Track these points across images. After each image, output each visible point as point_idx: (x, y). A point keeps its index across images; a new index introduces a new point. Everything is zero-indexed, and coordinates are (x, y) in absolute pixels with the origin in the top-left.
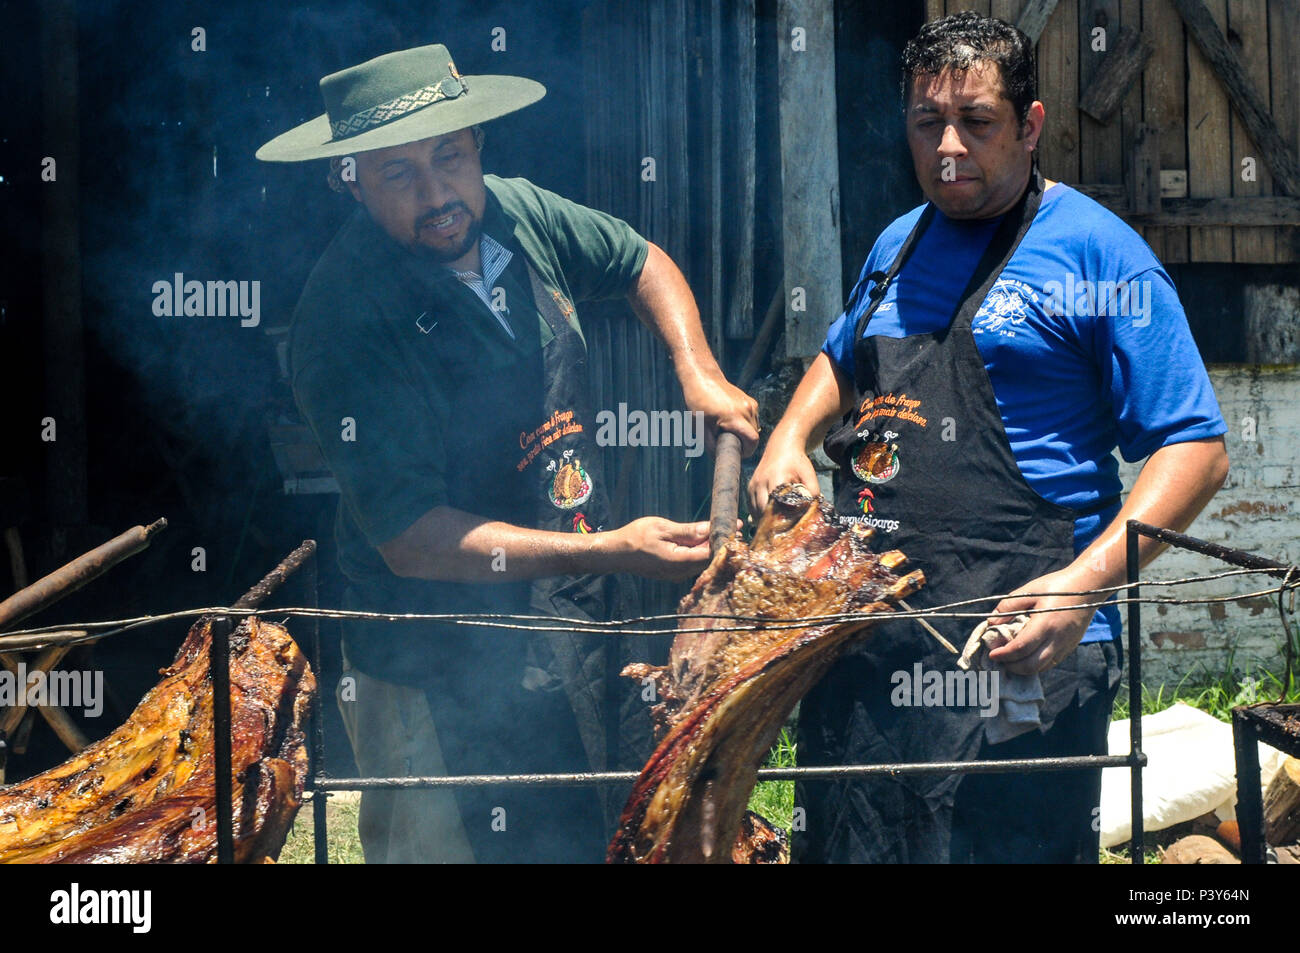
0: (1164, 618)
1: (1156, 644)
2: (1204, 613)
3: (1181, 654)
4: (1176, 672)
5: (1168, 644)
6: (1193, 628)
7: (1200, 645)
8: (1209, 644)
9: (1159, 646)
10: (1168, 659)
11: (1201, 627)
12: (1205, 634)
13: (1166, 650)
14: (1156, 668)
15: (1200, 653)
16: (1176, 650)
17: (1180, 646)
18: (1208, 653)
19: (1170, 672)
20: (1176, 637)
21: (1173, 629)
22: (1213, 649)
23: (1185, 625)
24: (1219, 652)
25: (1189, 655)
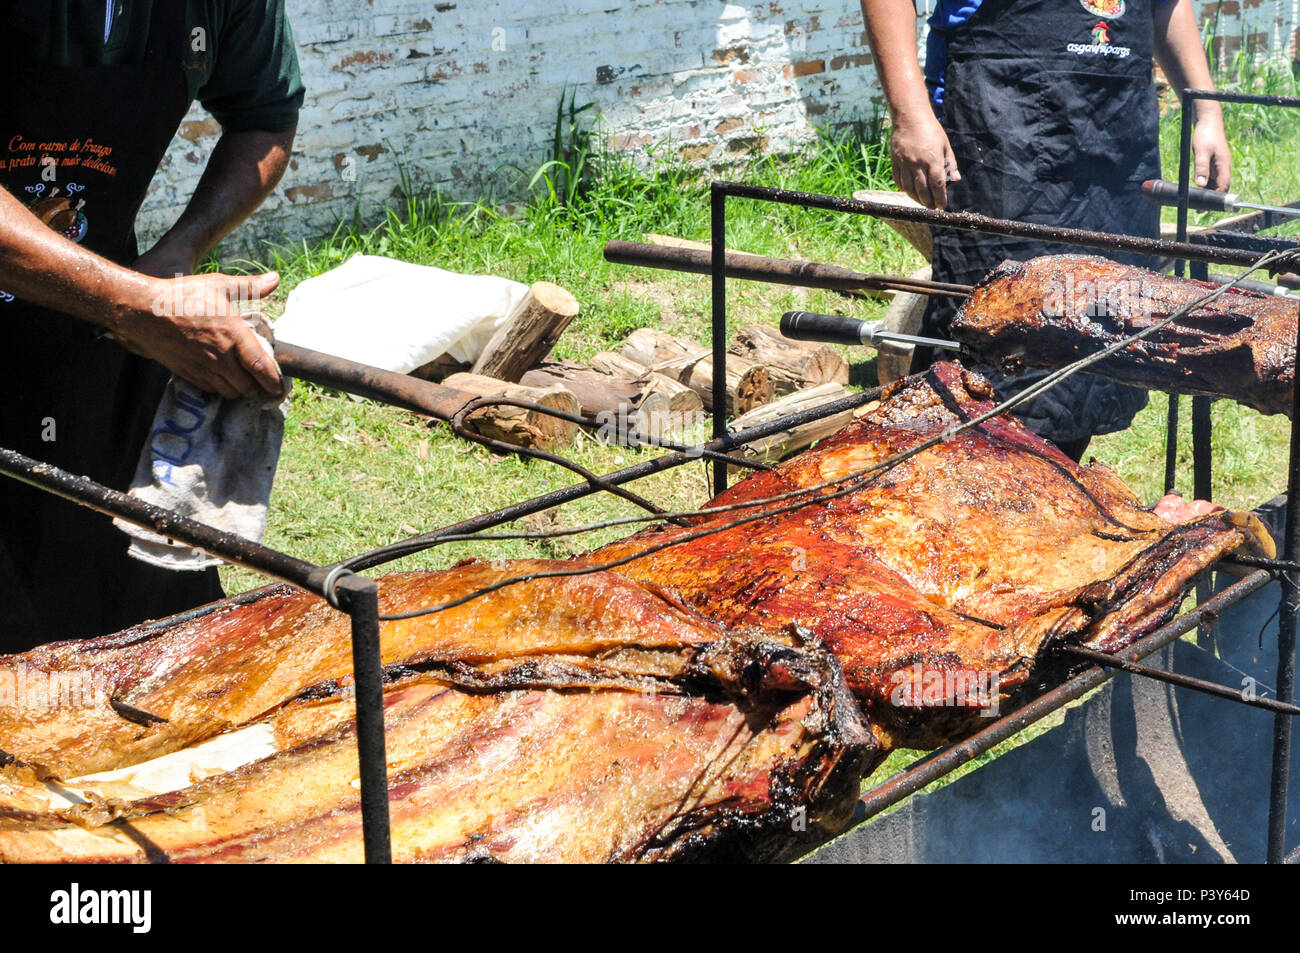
0: (296, 173)
1: (290, 200)
2: (329, 165)
3: (311, 207)
4: (308, 225)
5: (301, 198)
6: (321, 180)
7: (327, 196)
8: (335, 194)
9: (294, 201)
10: (301, 213)
11: (327, 178)
12: (331, 184)
13: (299, 205)
14: (291, 223)
15: (327, 204)
16: (307, 204)
17: (311, 199)
18: (333, 203)
19: (303, 226)
20: (308, 191)
21: (304, 183)
22: (338, 198)
23: (313, 179)
24: (343, 201)
25: (318, 206)
